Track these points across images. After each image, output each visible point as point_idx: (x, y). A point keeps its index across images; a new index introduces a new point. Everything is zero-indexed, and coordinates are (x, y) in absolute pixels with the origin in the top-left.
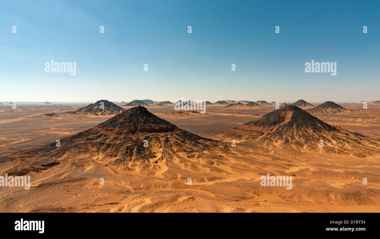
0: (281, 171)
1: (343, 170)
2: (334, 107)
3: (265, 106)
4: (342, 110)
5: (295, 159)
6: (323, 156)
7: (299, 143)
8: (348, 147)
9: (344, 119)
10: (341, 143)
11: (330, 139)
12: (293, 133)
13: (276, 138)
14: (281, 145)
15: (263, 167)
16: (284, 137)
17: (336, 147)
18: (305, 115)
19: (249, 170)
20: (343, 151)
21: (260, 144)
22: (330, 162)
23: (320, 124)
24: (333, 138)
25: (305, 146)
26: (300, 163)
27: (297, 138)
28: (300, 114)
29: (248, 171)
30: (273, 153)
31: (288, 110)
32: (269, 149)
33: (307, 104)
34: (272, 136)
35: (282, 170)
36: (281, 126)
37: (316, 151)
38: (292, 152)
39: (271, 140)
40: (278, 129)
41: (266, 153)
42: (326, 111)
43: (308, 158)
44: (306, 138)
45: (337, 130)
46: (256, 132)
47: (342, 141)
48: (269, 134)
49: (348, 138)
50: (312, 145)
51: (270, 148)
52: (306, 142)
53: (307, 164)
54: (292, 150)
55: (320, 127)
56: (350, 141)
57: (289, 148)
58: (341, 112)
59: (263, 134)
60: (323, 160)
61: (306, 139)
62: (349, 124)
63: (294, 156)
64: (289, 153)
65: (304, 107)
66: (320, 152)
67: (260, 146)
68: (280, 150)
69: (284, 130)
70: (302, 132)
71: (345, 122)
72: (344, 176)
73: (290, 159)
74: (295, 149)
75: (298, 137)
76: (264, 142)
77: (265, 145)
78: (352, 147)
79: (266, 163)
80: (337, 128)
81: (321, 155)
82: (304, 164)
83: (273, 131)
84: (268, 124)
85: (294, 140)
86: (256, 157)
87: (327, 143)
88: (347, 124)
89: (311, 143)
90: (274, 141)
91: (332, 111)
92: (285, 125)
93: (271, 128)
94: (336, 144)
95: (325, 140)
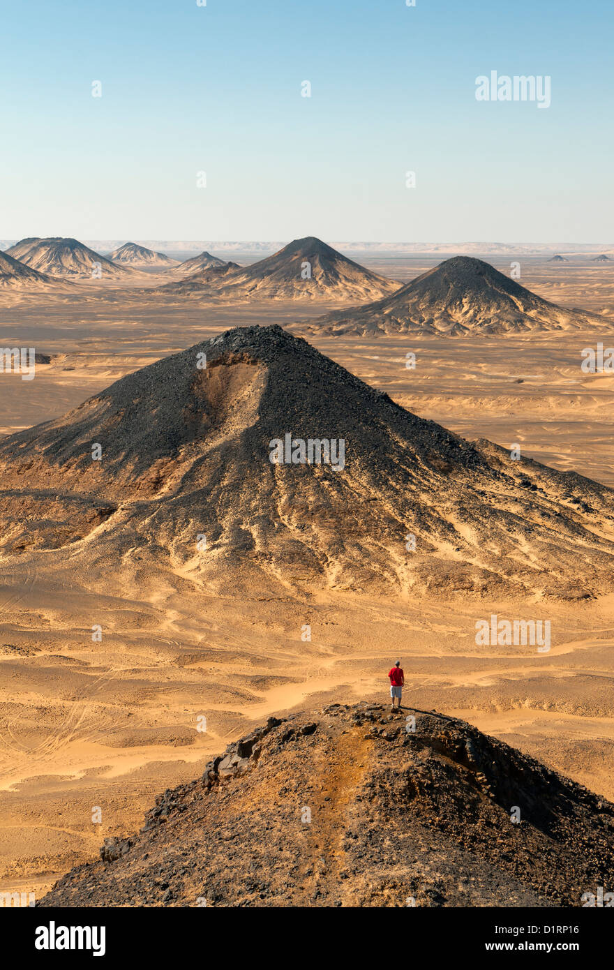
0: (225, 713)
1: (491, 677)
2: (492, 297)
3: (77, 276)
4: (532, 313)
5: (287, 645)
6: (414, 615)
7: (302, 554)
8: (527, 557)
9: (535, 379)
10: (498, 536)
11: (452, 518)
12: (269, 497)
13: (184, 534)
14: (211, 575)
15: (134, 704)
16: (226, 522)
17: (475, 561)
18: (329, 388)
19: (70, 730)
20: (505, 577)
21: (99, 576)
22: (442, 640)
23: (404, 436)
24: (464, 514)
25: (334, 569)
26: (309, 662)
27: (292, 523)
28: (304, 380)
29: (64, 737)
30: (174, 622)
31: (241, 359)
32: (147, 605)
33: (342, 269)
34: (161, 518)
35: (228, 708)
36: (209, 455)
37: (383, 593)
38: (267, 608)
39: (156, 550)
40: (189, 476)
41: (139, 626)
42: (446, 317)
43: (349, 634)
44: (339, 520)
45: (485, 464)
46: (67, 499)
47: (501, 525)
48: (140, 511)
49: (530, 507)
50: (367, 560)
51: (155, 598)
52: (338, 547)
53: (343, 663)
54: (271, 597)
55: (405, 454)
56: (539, 520)
57: (254, 588)
58: (528, 324)
59: (107, 511)
60: (415, 633)
61: (338, 528)
62: (555, 410)
63: (279, 630)
64: (255, 613)
65: (328, 290)
66: (405, 594)
67: (98, 588)
68: (209, 602)
69: (226, 482)
70: (319, 490)
71: (540, 394)
72: (494, 702)
73: (260, 649)
74: (285, 589)
75: (299, 519)
76: (120, 561)
77: (126, 577)
78: (543, 555)
79: (147, 682)
80: (485, 451)
81: (405, 612)
82: (328, 664)
83: (165, 489)
84: (131, 451)
85: (278, 538)
86: (93, 656)
87: (436, 544)
88: (547, 410)
89: (360, 548)
90: (172, 550)
91: (482, 316)
92: (227, 451)
93: (154, 475)
94: (474, 541)
95: (428, 529)
